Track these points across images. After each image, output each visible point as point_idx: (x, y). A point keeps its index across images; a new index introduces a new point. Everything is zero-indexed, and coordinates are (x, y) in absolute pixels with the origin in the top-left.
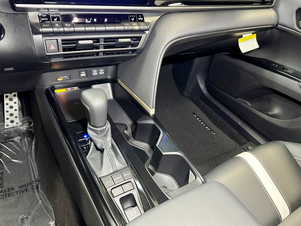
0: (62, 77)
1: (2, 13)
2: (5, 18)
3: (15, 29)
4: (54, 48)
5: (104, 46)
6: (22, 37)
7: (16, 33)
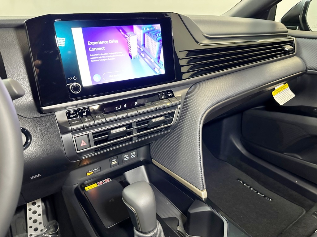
0: (92, 171)
1: (29, 118)
2: (31, 123)
3: (42, 133)
4: (86, 144)
5: (137, 130)
6: (50, 140)
7: (44, 137)
